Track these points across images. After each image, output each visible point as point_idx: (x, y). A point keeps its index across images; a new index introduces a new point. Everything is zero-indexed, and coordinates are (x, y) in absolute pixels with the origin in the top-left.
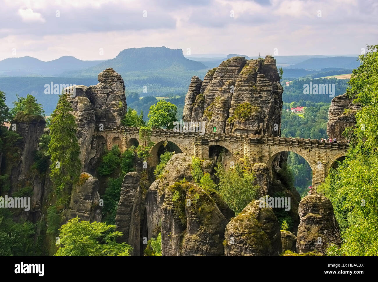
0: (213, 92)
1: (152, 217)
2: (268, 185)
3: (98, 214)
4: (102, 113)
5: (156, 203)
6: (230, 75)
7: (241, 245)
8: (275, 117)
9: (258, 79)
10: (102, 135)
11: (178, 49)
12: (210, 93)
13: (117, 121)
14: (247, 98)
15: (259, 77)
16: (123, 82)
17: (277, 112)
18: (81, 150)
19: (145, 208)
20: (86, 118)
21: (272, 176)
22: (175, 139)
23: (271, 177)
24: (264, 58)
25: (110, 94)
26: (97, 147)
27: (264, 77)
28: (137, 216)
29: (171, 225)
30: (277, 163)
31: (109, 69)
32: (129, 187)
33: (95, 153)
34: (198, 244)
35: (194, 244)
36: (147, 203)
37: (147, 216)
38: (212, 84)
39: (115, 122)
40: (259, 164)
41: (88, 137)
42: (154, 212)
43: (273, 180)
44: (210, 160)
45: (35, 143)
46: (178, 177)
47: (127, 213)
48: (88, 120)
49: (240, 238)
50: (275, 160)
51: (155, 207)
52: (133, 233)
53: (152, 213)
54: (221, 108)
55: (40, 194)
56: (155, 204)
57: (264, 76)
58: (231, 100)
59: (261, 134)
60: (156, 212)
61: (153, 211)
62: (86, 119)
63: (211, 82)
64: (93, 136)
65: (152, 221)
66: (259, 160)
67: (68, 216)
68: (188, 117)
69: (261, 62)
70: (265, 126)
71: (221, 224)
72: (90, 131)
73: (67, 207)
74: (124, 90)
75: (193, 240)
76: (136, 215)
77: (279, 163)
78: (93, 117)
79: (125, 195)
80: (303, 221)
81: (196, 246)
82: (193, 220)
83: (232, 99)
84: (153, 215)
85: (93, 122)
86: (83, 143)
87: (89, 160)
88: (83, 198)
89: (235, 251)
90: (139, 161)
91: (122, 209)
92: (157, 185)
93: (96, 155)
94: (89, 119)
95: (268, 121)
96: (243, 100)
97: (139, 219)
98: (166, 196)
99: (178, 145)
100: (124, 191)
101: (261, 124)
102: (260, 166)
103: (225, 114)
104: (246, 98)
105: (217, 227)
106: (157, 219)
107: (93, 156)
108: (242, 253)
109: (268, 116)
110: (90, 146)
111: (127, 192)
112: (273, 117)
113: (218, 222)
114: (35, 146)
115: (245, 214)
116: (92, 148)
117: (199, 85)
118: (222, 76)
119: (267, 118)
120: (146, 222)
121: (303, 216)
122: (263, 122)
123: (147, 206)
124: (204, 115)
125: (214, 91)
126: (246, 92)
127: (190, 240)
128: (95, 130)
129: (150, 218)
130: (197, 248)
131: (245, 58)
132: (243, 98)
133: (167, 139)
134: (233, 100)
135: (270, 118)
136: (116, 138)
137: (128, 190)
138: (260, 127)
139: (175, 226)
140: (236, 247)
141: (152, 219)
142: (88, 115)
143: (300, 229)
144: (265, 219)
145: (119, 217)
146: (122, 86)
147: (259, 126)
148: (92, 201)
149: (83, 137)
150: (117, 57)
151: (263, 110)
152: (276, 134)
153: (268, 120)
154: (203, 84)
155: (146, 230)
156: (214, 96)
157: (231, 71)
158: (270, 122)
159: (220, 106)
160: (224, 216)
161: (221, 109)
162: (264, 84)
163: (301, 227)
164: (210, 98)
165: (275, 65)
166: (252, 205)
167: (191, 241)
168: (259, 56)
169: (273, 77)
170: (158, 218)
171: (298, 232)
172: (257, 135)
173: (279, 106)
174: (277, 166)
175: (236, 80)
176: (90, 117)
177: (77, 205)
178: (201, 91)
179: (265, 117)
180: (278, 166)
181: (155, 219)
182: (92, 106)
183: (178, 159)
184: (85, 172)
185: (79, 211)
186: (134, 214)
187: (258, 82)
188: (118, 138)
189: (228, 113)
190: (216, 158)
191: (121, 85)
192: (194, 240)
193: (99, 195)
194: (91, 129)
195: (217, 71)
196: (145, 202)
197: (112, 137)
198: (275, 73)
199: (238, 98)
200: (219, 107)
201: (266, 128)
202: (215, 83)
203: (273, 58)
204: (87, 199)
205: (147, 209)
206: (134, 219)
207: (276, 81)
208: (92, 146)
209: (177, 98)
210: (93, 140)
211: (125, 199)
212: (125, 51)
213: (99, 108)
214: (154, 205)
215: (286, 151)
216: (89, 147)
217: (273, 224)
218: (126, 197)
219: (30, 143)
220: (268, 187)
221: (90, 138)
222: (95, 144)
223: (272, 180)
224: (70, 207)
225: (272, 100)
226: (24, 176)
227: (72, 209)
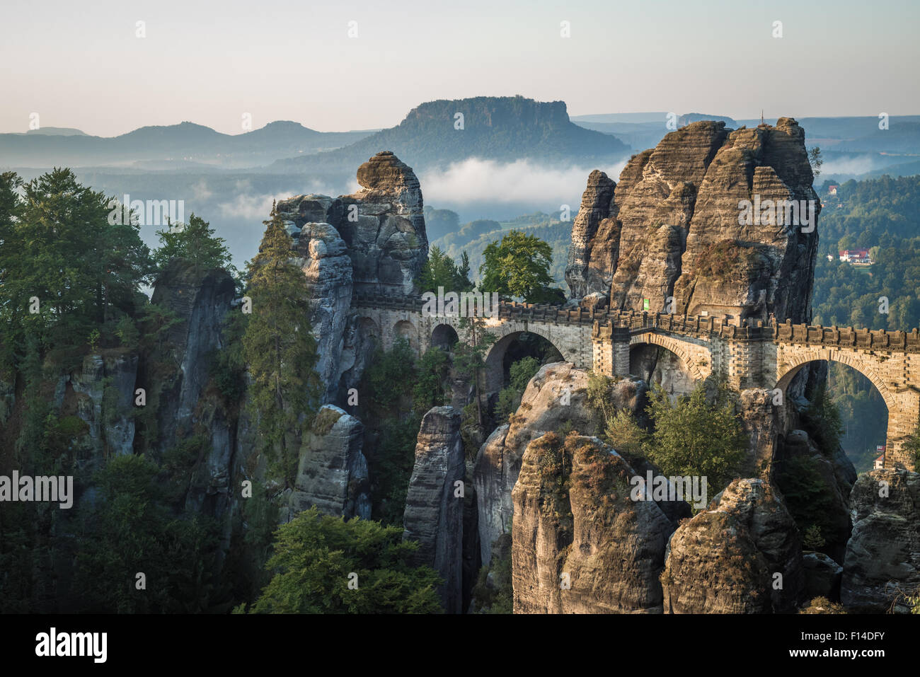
0: (643, 212)
1: (490, 512)
2: (776, 443)
3: (363, 502)
4: (368, 262)
5: (499, 480)
6: (685, 168)
7: (706, 583)
8: (798, 275)
9: (756, 179)
10: (368, 315)
11: (555, 102)
12: (634, 214)
13: (404, 283)
14: (727, 226)
15: (761, 174)
16: (419, 186)
17: (803, 262)
18: (320, 351)
19: (475, 492)
20: (332, 276)
21: (786, 420)
22: (545, 327)
23: (783, 424)
24: (774, 125)
25: (388, 214)
26: (358, 344)
27: (772, 173)
28: (455, 509)
29: (535, 533)
30: (801, 390)
31: (383, 154)
32: (435, 441)
33: (354, 358)
34: (600, 578)
35: (590, 578)
36: (478, 481)
37: (480, 509)
38: (640, 192)
39: (399, 285)
40: (754, 392)
41: (337, 320)
42: (495, 500)
43: (790, 431)
44: (633, 380)
45: (212, 333)
46: (553, 420)
47: (432, 501)
48: (336, 281)
49: (703, 568)
50: (794, 382)
51: (498, 491)
52: (445, 547)
53: (491, 504)
54: (660, 251)
55: (227, 453)
56: (497, 482)
57: (773, 170)
58: (688, 232)
59: (760, 317)
60: (500, 501)
61: (492, 499)
62: (329, 278)
63: (636, 187)
64: (347, 317)
65: (490, 523)
66: (754, 381)
67: (293, 505)
68: (580, 272)
69: (766, 134)
70: (772, 298)
71: (656, 534)
72: (340, 306)
73: (290, 485)
74: (421, 205)
75: (588, 569)
76: (452, 507)
77: (803, 390)
78: (346, 272)
79: (426, 460)
80: (860, 530)
81: (596, 583)
82: (588, 521)
83: (691, 230)
84: (494, 507)
85: (347, 285)
86: (324, 335)
87: (339, 376)
88: (327, 464)
89: (689, 598)
90: (457, 379)
91: (418, 492)
92: (503, 438)
93: (357, 363)
94: (338, 278)
95: (779, 286)
96: (718, 232)
97: (460, 515)
98: (524, 464)
99: (554, 342)
100: (423, 449)
101: (763, 292)
102: (756, 395)
103: (673, 267)
104: (725, 226)
105: (648, 540)
106: (502, 517)
107: (347, 366)
108: (707, 602)
109: (779, 273)
110: (342, 341)
111: (430, 454)
112: (794, 275)
113: (650, 529)
114: (211, 342)
115: (715, 512)
116: (345, 348)
117: (607, 194)
118: (666, 171)
119: (777, 276)
120: (477, 524)
121: (859, 518)
122: (767, 285)
123: (478, 487)
124: (618, 269)
125: (644, 209)
126: (725, 212)
127: (582, 569)
128: (351, 303)
129: (486, 515)
130: (598, 588)
131: (723, 124)
132: (717, 226)
133: (526, 327)
134: (693, 232)
135: (786, 275)
136: (404, 324)
137: (432, 447)
138: (761, 299)
139: (546, 535)
140: (692, 587)
141: (492, 516)
142: (336, 267)
143: (851, 550)
144: (766, 524)
145: (412, 510)
146: (417, 196)
147: (756, 297)
148: (347, 472)
149: (323, 321)
150: (404, 122)
151: (767, 257)
152: (799, 317)
153: (780, 281)
154: (616, 191)
155: (477, 541)
156: (643, 221)
157: (689, 158)
158: (785, 287)
159: (660, 247)
160: (663, 515)
161: (661, 254)
162: (773, 192)
163: (854, 545)
164: (635, 225)
165: (802, 142)
166: (734, 490)
167: (583, 572)
168: (761, 118)
169: (796, 173)
170: (504, 515)
171: (847, 557)
172: (751, 320)
173: (810, 248)
174: (800, 394)
175: (701, 181)
176: (341, 272)
177: (313, 480)
178: (611, 209)
179: (773, 274)
180: (803, 397)
181: (497, 518)
182: (343, 246)
183: (553, 376)
184: (330, 403)
185: (319, 495)
186: (448, 504)
187: (757, 186)
188: (408, 325)
189: (679, 263)
190: (646, 374)
191: (413, 193)
192: (592, 570)
193: (363, 458)
194: (342, 303)
195: (653, 159)
196: (475, 477)
197: (394, 322)
198: (801, 164)
199: (704, 227)
200: (657, 250)
201: (774, 301)
202: (647, 189)
203: (797, 123)
204: (338, 468)
205: (478, 493)
206: (448, 516)
207: (803, 184)
208: (345, 341)
209: (553, 225)
210: (347, 328)
211: (426, 469)
212: (424, 107)
213: (362, 250)
214: (496, 485)
215: (824, 361)
216: (339, 343)
217: (784, 535)
218: (427, 464)
219: (200, 333)
220: (776, 446)
221: (340, 324)
222: (352, 338)
223: (785, 429)
224: (298, 485)
225: (790, 232)
226: (188, 410)
227: (303, 491)
